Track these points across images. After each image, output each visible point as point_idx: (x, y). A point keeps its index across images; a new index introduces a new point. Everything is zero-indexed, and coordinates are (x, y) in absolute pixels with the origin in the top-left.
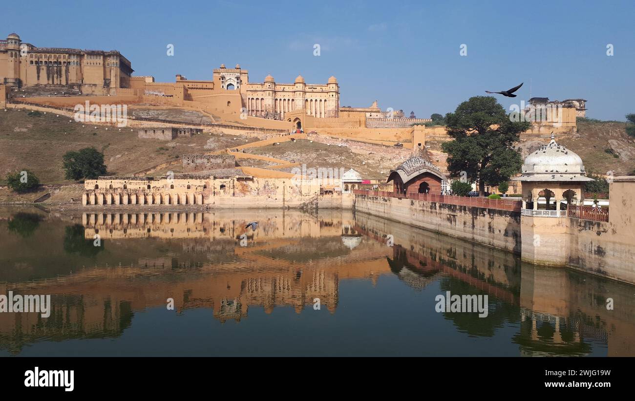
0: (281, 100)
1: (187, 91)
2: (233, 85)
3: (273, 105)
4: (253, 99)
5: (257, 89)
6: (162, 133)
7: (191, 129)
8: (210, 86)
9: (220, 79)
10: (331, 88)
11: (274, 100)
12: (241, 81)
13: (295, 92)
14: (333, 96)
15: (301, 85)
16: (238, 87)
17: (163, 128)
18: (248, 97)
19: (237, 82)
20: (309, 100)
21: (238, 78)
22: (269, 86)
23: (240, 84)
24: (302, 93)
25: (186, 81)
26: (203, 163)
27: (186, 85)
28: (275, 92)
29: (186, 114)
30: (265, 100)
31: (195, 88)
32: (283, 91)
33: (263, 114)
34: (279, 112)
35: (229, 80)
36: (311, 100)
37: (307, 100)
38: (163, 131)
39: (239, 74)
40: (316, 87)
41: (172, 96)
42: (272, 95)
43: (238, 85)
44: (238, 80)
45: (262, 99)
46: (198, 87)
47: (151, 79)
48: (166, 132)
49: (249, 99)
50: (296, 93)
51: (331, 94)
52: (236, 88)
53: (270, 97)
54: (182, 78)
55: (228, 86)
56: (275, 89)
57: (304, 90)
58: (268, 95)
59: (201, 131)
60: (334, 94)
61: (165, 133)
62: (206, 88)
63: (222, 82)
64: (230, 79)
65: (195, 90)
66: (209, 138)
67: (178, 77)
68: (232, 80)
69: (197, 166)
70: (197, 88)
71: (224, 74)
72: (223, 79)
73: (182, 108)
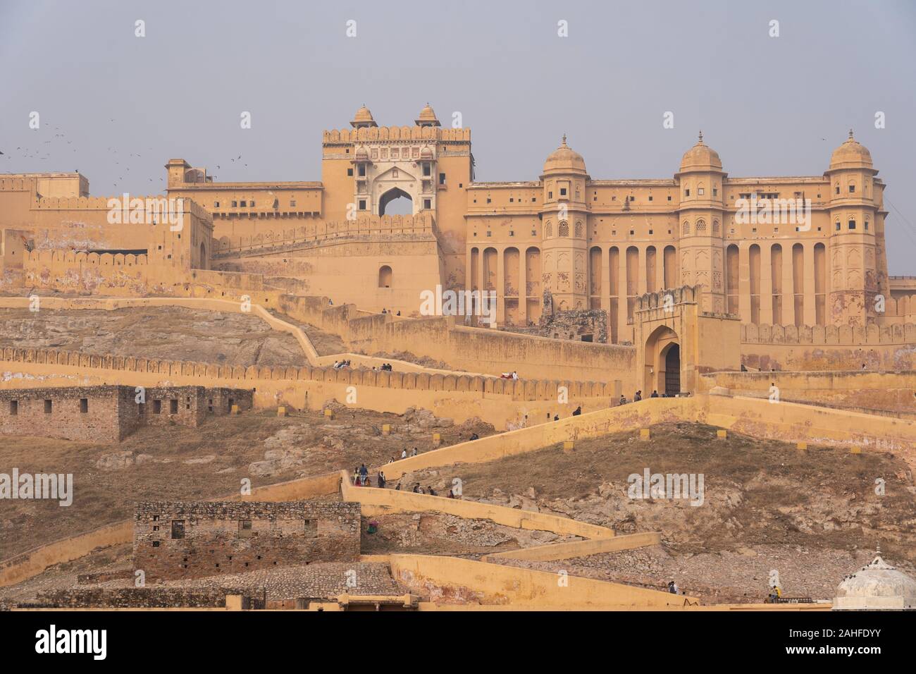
0: (614, 250)
1: (210, 228)
2: (409, 197)
3: (577, 277)
4: (490, 251)
5: (513, 209)
6: (78, 415)
7: (201, 391)
8: (308, 202)
9: (350, 173)
10: (844, 188)
11: (585, 256)
12: (442, 177)
13: (677, 214)
14: (852, 225)
15: (707, 183)
16: (427, 203)
17: (82, 389)
18: (471, 242)
19: (425, 184)
20: (744, 246)
21: (426, 165)
22: (563, 192)
23: (439, 190)
24: (708, 218)
25: (207, 185)
26: (220, 537)
27: (207, 203)
28: (589, 216)
29: (197, 325)
30: (543, 253)
31: (243, 215)
32: (627, 212)
33: (538, 314)
34: (606, 306)
35: (389, 177)
36: (755, 248)
37: (733, 249)
38: (84, 402)
39: (433, 148)
40: (773, 190)
41: (145, 252)
42: (577, 232)
43: (431, 194)
44: (427, 172)
45: (533, 250)
46: (258, 209)
47: (75, 184)
48: (97, 407)
49: (475, 250)
50: (682, 217)
51: (844, 217)
52: (416, 207)
53: (568, 242)
54: (191, 176)
55: (385, 199)
56: (588, 205)
57: (720, 206)
58: (555, 230)
59: (245, 396)
60: (859, 217)
61: (90, 410)
62: (293, 215)
63: (361, 184)
64: (395, 170)
65: (245, 221)
66: (273, 430)
67: (172, 170)
68: (400, 174)
69: (193, 552)
70: (254, 215)
71: (367, 149)
72: (362, 173)
73: (183, 301)
